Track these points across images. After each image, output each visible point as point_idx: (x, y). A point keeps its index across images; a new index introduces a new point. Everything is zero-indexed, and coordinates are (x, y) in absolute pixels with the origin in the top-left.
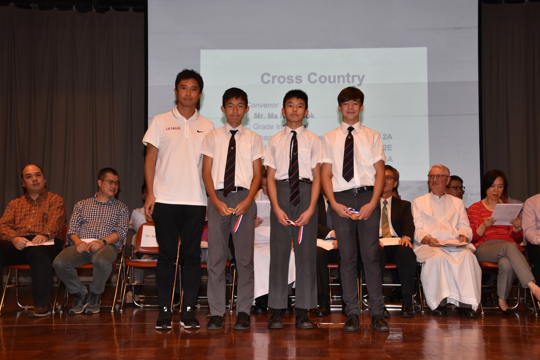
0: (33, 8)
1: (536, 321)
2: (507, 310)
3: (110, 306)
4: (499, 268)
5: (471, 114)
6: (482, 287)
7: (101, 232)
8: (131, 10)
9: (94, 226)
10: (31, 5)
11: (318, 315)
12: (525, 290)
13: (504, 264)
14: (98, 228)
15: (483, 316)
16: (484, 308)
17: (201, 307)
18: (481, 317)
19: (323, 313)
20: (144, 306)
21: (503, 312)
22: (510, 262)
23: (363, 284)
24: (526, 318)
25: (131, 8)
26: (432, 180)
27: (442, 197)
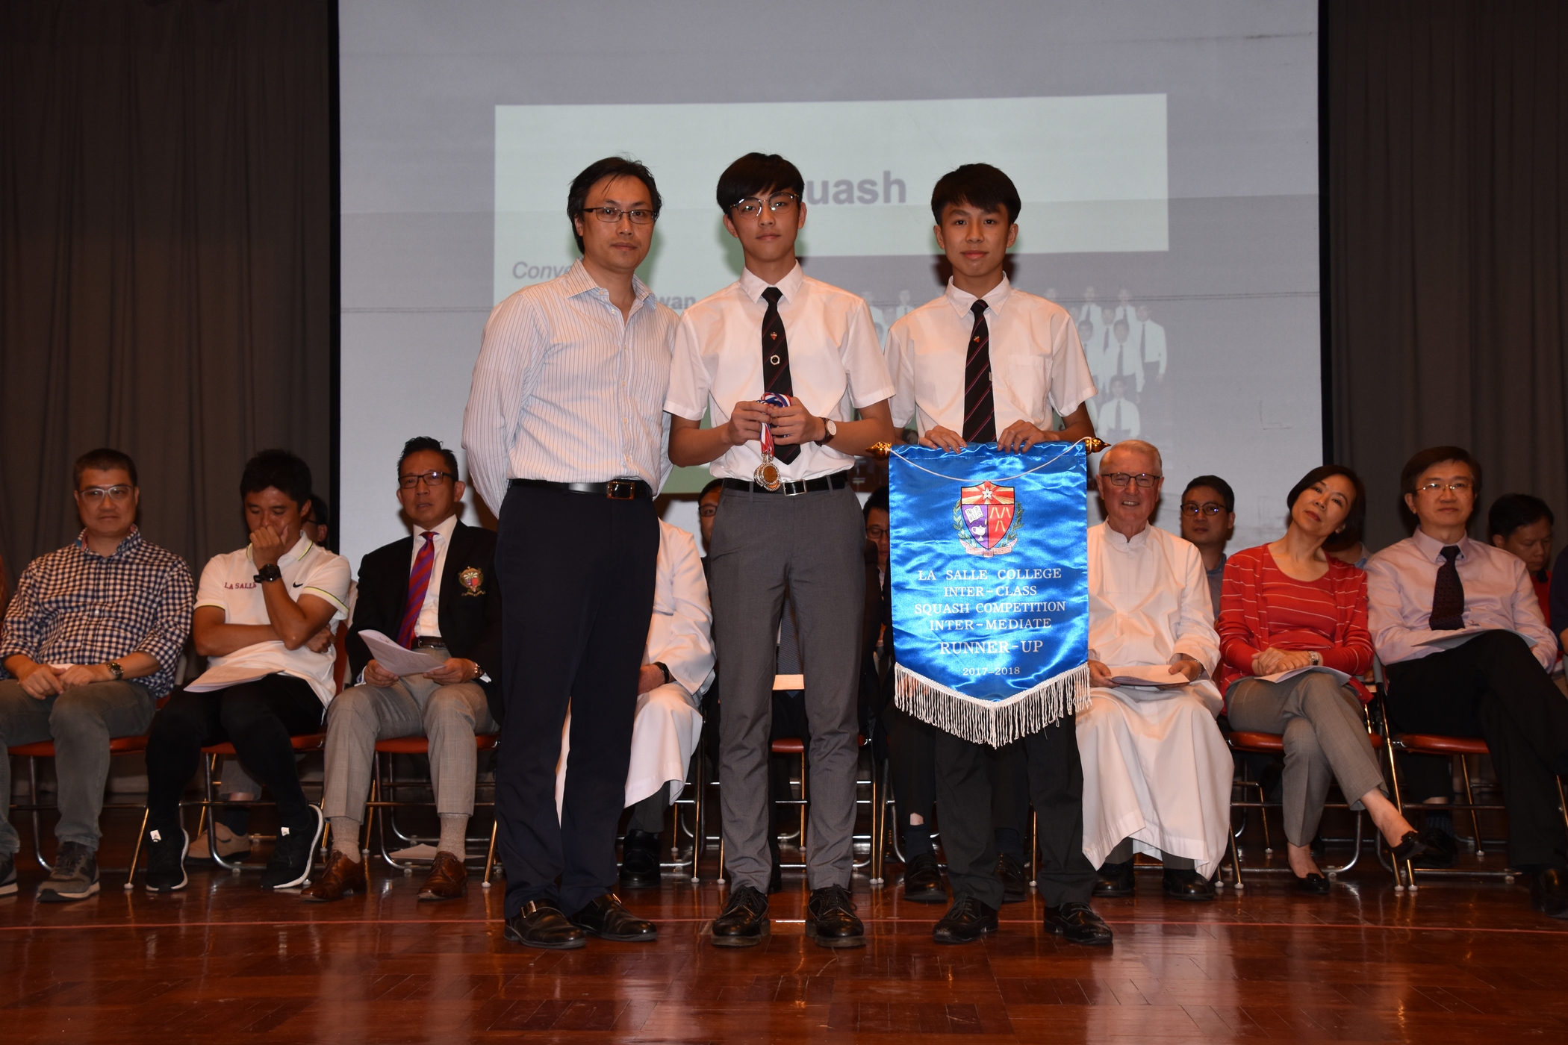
1: (1398, 909)
2: (1309, 875)
3: (126, 870)
4: (1286, 753)
5: (1296, 293)
6: (1233, 810)
7: (99, 644)
9: (78, 630)
12: (1359, 817)
13: (1300, 738)
14: (91, 633)
15: (1239, 894)
18: (1234, 899)
20: (243, 867)
21: (1301, 880)
22: (1315, 732)
26: (1120, 490)
27: (1135, 539)
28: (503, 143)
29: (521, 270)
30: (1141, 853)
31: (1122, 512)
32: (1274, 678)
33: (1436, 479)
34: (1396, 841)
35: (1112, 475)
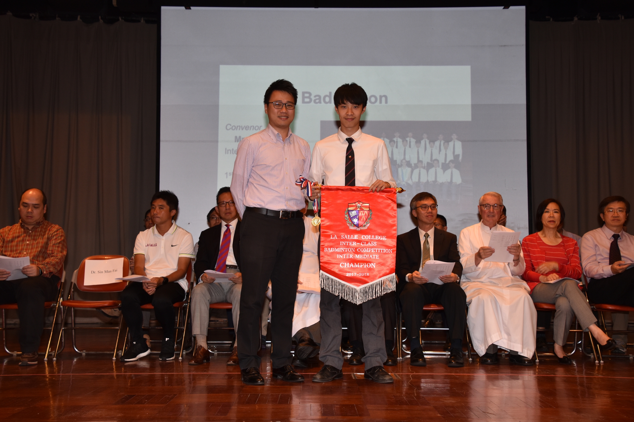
0: (33, 18)
1: (596, 369)
2: (564, 357)
3: (112, 352)
5: (518, 140)
8: (142, 21)
10: (31, 15)
11: (352, 363)
13: (562, 304)
15: (537, 364)
16: (538, 355)
17: (218, 354)
18: (536, 365)
19: (357, 361)
21: (560, 359)
22: (569, 302)
23: (403, 328)
24: (583, 366)
25: (142, 19)
26: (487, 211)
27: (493, 228)
28: (223, 79)
29: (229, 127)
30: (500, 348)
31: (488, 219)
32: (552, 282)
33: (611, 208)
34: (604, 343)
35: (484, 205)
